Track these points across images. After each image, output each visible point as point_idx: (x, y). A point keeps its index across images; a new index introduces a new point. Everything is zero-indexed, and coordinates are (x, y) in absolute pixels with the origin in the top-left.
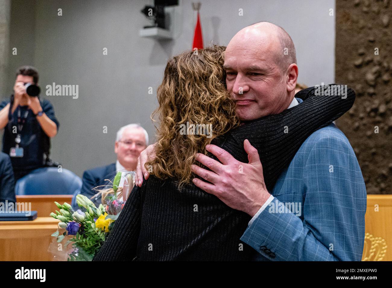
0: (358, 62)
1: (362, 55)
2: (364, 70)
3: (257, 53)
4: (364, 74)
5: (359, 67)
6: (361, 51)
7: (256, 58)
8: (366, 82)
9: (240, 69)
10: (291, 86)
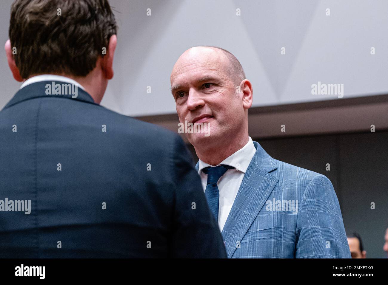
3: (206, 64)
7: (206, 68)
9: (191, 83)
10: (247, 102)
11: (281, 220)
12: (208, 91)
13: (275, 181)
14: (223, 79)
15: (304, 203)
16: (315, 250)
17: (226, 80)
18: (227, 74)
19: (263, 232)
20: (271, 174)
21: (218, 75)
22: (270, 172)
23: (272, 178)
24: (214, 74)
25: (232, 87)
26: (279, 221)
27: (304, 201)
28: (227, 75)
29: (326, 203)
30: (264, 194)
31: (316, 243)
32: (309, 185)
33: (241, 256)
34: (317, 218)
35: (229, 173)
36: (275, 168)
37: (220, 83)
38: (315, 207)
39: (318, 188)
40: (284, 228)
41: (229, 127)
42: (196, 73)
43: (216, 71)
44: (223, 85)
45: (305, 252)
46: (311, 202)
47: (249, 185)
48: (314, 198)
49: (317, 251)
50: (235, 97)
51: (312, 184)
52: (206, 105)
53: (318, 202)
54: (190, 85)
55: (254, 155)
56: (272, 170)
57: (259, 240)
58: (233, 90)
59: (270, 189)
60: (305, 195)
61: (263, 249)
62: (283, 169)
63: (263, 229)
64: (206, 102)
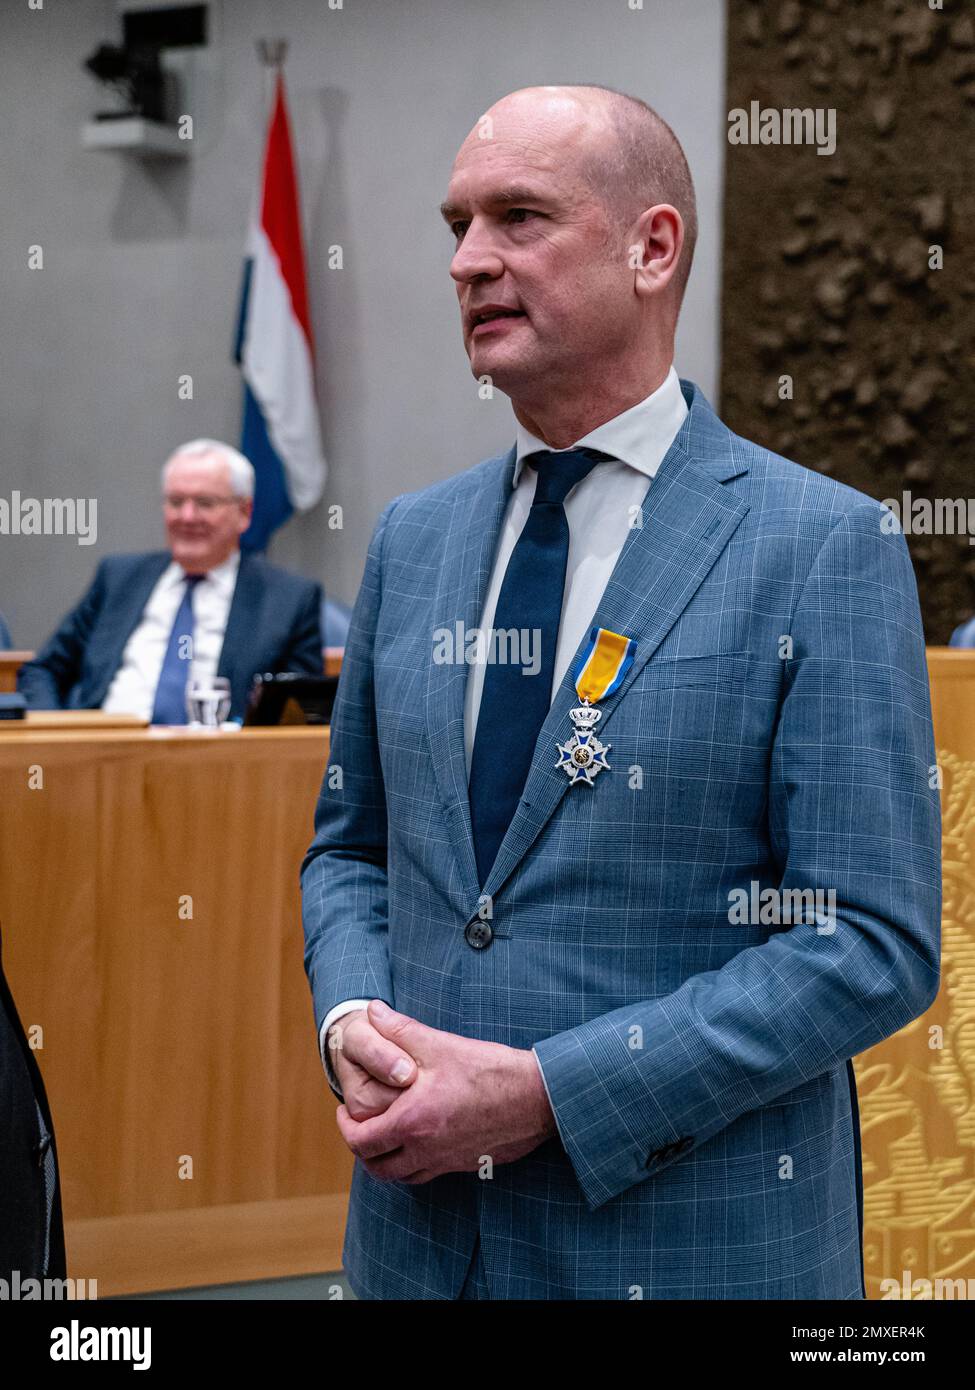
0: (795, 244)
1: (807, 223)
2: (812, 270)
3: (526, 149)
4: (813, 285)
5: (796, 260)
6: (805, 209)
7: (522, 162)
8: (819, 308)
9: (476, 202)
10: (650, 278)
11: (745, 632)
12: (519, 232)
13: (739, 511)
14: (571, 198)
15: (816, 586)
16: (829, 730)
17: (581, 203)
18: (590, 184)
19: (690, 664)
20: (727, 488)
21: (556, 186)
22: (724, 483)
23: (728, 501)
24: (541, 184)
25: (600, 226)
26: (739, 635)
27: (815, 580)
28: (591, 189)
29: (879, 589)
30: (704, 549)
31: (834, 711)
32: (836, 531)
33: (622, 732)
34: (848, 633)
35: (600, 473)
36: (741, 471)
37: (558, 210)
38: (847, 600)
39: (860, 542)
40: (752, 657)
41: (569, 350)
42: (490, 173)
43: (549, 174)
44: (569, 218)
45: (796, 730)
46: (835, 585)
47: (660, 518)
48: (845, 574)
49: (834, 736)
50: (605, 260)
51: (844, 529)
52: (507, 275)
53: (858, 586)
54: (474, 208)
55: (683, 428)
56: (730, 476)
57: (678, 688)
58: (603, 236)
59: (723, 532)
60: (822, 560)
61: (686, 718)
62: (763, 474)
63: (688, 657)
64: (506, 268)
